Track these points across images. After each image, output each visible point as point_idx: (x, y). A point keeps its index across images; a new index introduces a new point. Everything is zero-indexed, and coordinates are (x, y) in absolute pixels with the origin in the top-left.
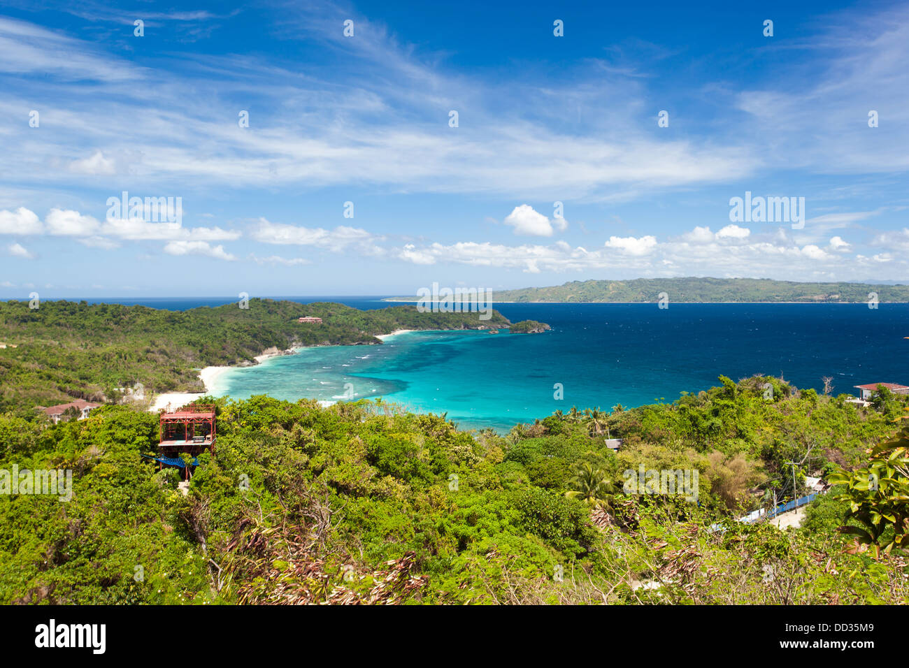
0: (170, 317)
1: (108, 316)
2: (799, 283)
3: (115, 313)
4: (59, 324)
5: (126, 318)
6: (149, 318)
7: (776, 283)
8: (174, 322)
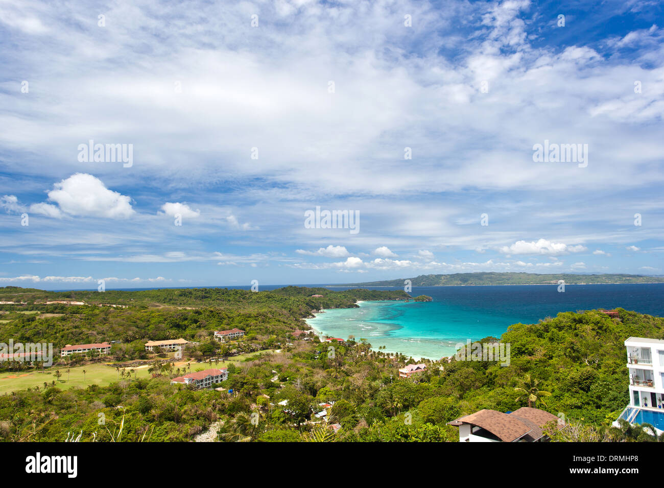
0: (267, 295)
1: (239, 295)
2: (540, 275)
3: (242, 294)
4: (218, 299)
5: (247, 296)
6: (257, 296)
7: (529, 275)
8: (269, 298)
